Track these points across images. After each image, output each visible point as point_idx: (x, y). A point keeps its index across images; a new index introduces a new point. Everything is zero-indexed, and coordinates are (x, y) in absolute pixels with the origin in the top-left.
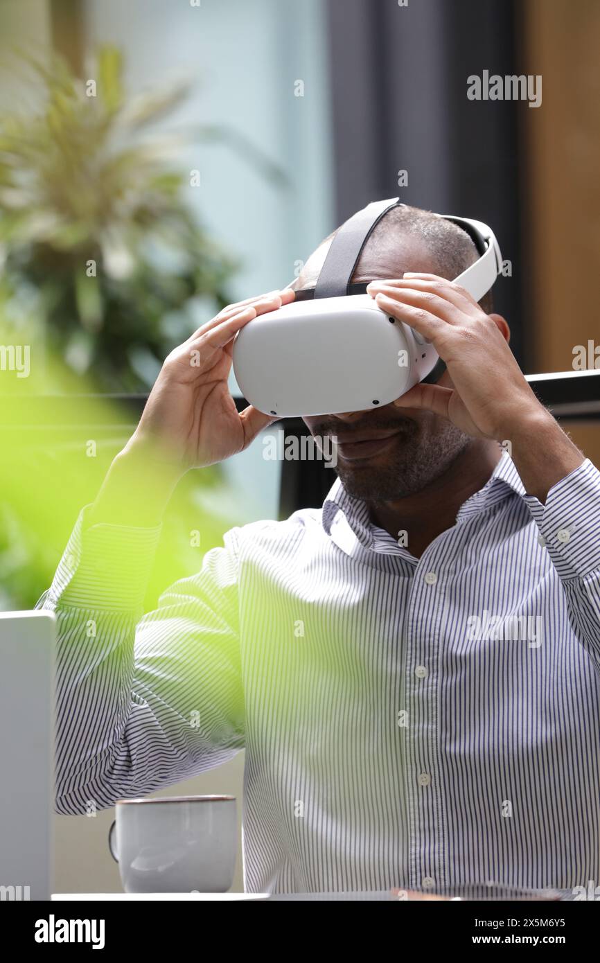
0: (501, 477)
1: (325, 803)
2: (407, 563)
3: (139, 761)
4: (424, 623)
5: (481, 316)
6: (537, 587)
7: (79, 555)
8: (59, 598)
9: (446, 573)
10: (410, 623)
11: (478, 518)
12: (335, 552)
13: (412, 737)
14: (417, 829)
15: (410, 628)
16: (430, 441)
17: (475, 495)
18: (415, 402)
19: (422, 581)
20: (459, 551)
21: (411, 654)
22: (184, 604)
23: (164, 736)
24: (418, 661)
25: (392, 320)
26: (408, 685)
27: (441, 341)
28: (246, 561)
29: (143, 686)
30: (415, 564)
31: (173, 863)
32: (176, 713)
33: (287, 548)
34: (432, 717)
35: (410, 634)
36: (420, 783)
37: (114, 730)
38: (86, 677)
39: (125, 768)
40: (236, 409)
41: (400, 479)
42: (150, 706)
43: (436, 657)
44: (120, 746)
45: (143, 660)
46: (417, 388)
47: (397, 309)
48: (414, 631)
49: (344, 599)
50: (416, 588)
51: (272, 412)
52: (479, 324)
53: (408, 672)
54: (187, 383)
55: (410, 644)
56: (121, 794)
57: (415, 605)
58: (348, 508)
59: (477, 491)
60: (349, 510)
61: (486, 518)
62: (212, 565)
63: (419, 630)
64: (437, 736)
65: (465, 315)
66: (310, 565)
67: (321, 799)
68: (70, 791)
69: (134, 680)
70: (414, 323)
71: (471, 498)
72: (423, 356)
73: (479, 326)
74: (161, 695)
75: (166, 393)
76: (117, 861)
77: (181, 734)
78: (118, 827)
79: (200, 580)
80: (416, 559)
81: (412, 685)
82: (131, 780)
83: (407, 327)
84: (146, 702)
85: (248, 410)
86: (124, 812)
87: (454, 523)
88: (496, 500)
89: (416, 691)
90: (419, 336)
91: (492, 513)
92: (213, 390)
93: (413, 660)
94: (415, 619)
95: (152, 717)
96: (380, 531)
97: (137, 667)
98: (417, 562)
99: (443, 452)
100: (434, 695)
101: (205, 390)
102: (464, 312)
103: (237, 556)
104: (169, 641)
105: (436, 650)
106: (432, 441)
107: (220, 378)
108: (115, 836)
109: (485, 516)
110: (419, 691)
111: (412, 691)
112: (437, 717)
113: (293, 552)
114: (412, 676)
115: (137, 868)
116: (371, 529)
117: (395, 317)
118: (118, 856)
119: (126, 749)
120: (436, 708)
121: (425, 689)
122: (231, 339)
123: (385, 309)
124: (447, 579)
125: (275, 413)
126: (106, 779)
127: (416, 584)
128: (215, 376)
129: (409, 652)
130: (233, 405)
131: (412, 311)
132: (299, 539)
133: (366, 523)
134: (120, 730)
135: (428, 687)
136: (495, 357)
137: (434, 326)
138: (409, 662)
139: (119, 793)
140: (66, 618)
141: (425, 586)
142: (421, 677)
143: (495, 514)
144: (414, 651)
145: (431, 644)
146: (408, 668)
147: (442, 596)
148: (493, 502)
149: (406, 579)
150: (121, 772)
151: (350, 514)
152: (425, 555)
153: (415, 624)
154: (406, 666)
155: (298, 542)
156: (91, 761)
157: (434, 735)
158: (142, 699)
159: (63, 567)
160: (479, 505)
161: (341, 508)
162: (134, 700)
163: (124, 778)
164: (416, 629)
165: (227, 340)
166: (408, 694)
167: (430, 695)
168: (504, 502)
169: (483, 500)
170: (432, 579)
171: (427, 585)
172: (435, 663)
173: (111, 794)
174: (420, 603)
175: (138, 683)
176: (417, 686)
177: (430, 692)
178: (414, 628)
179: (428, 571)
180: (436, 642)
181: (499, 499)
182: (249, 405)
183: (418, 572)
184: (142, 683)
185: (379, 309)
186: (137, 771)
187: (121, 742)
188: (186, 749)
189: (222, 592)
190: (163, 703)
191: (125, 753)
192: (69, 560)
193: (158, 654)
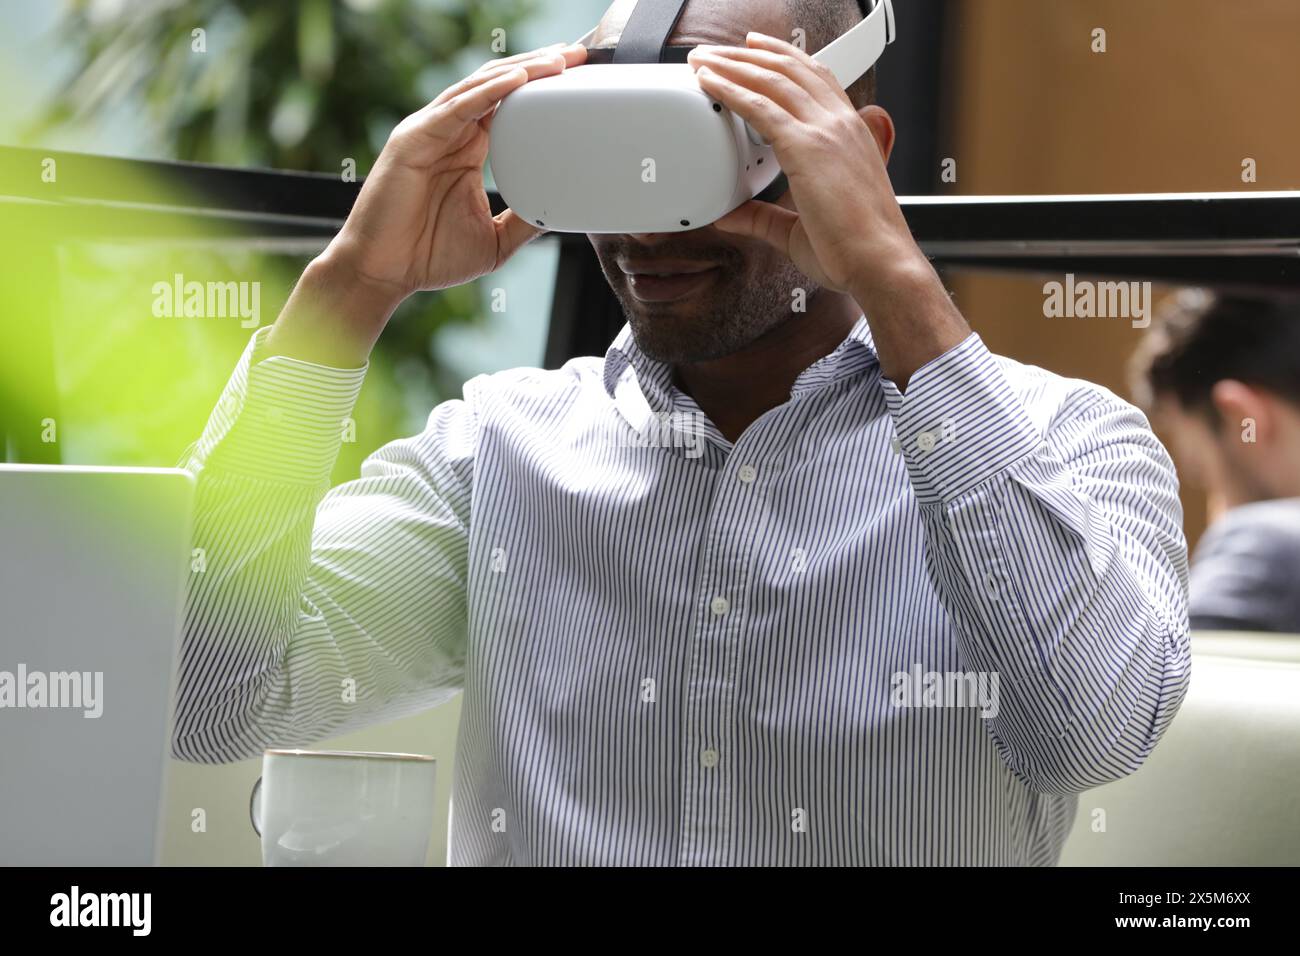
0: (860, 338)
1: (567, 779)
2: (716, 448)
3: (302, 696)
4: (731, 536)
5: (847, 112)
6: (896, 502)
7: (242, 397)
8: (208, 456)
9: (770, 468)
10: (711, 536)
11: (824, 392)
12: (617, 422)
13: (698, 697)
14: (693, 828)
15: (710, 543)
16: (760, 282)
17: (821, 361)
18: (744, 227)
19: (734, 476)
20: (791, 438)
21: (709, 580)
22: (395, 476)
23: (343, 664)
24: (717, 589)
25: (717, 108)
26: (700, 624)
27: (783, 145)
28: (489, 427)
29: (319, 589)
30: (727, 451)
31: (338, 843)
32: (363, 632)
33: (551, 412)
34: (729, 671)
35: (709, 550)
36: (704, 763)
37: (271, 652)
38: (238, 572)
39: (281, 703)
40: (490, 211)
41: (715, 336)
42: (327, 618)
43: (742, 586)
44: (277, 672)
45: (325, 552)
46: (747, 207)
47: (725, 92)
48: (716, 547)
49: (623, 490)
50: (724, 486)
51: (538, 222)
52: (841, 126)
53: (701, 605)
54: (419, 168)
55: (707, 565)
56: (273, 739)
57: (721, 510)
58: (641, 361)
59: (823, 355)
60: (643, 365)
61: (836, 394)
62: (441, 426)
63: (722, 547)
64: (733, 700)
65: (821, 109)
66: (580, 440)
67: (561, 774)
68: (201, 729)
69: (308, 579)
70: (749, 114)
71: (814, 365)
72: (760, 162)
73: (840, 127)
74: (345, 604)
75: (388, 180)
76: (259, 835)
77: (367, 663)
78: (264, 787)
79: (421, 445)
80: (729, 444)
81: (706, 624)
82: (288, 722)
83: (739, 120)
84: (320, 612)
85: (506, 213)
86: (274, 766)
87: (788, 398)
88: (852, 370)
89: (711, 633)
90: (756, 135)
91: (845, 388)
92: (459, 180)
93: (711, 589)
94: (719, 531)
95: (327, 634)
96: (683, 398)
97: (315, 561)
98: (731, 449)
99: (780, 299)
100: (735, 641)
101: (447, 180)
102: (822, 105)
103: (478, 417)
104: (366, 528)
105: (743, 576)
106: (764, 283)
107: (471, 163)
108: (260, 799)
109: (834, 391)
110: (715, 633)
111: (705, 632)
112: (735, 673)
113: (559, 417)
114: (707, 610)
115: (286, 846)
116: (672, 395)
117: (721, 101)
118: (261, 827)
119: (285, 676)
120: (736, 658)
121: (723, 631)
122: (489, 110)
123: (709, 90)
124: (771, 476)
125: (542, 224)
126: (253, 716)
127: (726, 480)
128: (464, 160)
129: (706, 576)
130: (485, 204)
131: (749, 96)
132: (570, 400)
133: (664, 387)
134: (278, 651)
135: (727, 628)
136: (859, 175)
137: (776, 121)
138: (704, 590)
139: (270, 738)
140: (216, 486)
141: (738, 484)
142: (720, 613)
143: (848, 390)
144: (713, 575)
145: (738, 568)
146: (702, 599)
147: (761, 501)
148: (847, 372)
149: (713, 472)
150: (275, 709)
151: (643, 371)
152: (741, 440)
153: (717, 537)
154: (700, 596)
155: (568, 404)
156: (234, 691)
157: (730, 697)
158: (315, 608)
159: (220, 412)
160: (827, 375)
161: (631, 362)
162: (305, 607)
163: (278, 717)
164: (719, 545)
165: (484, 111)
166: (698, 635)
167: (728, 639)
168: (864, 374)
169: (831, 368)
170: (748, 474)
171: (742, 482)
172: (741, 595)
173: (259, 738)
174: (728, 508)
175: (315, 584)
176: (712, 626)
177: (729, 636)
178: (716, 543)
179: (745, 462)
180: (745, 565)
181: (857, 368)
182: (507, 208)
183: (730, 462)
184: (319, 585)
185: (701, 91)
186: (299, 709)
187: (280, 666)
188: (375, 683)
189: (449, 466)
190: (346, 616)
191: (283, 683)
192: (228, 404)
193: (347, 546)
